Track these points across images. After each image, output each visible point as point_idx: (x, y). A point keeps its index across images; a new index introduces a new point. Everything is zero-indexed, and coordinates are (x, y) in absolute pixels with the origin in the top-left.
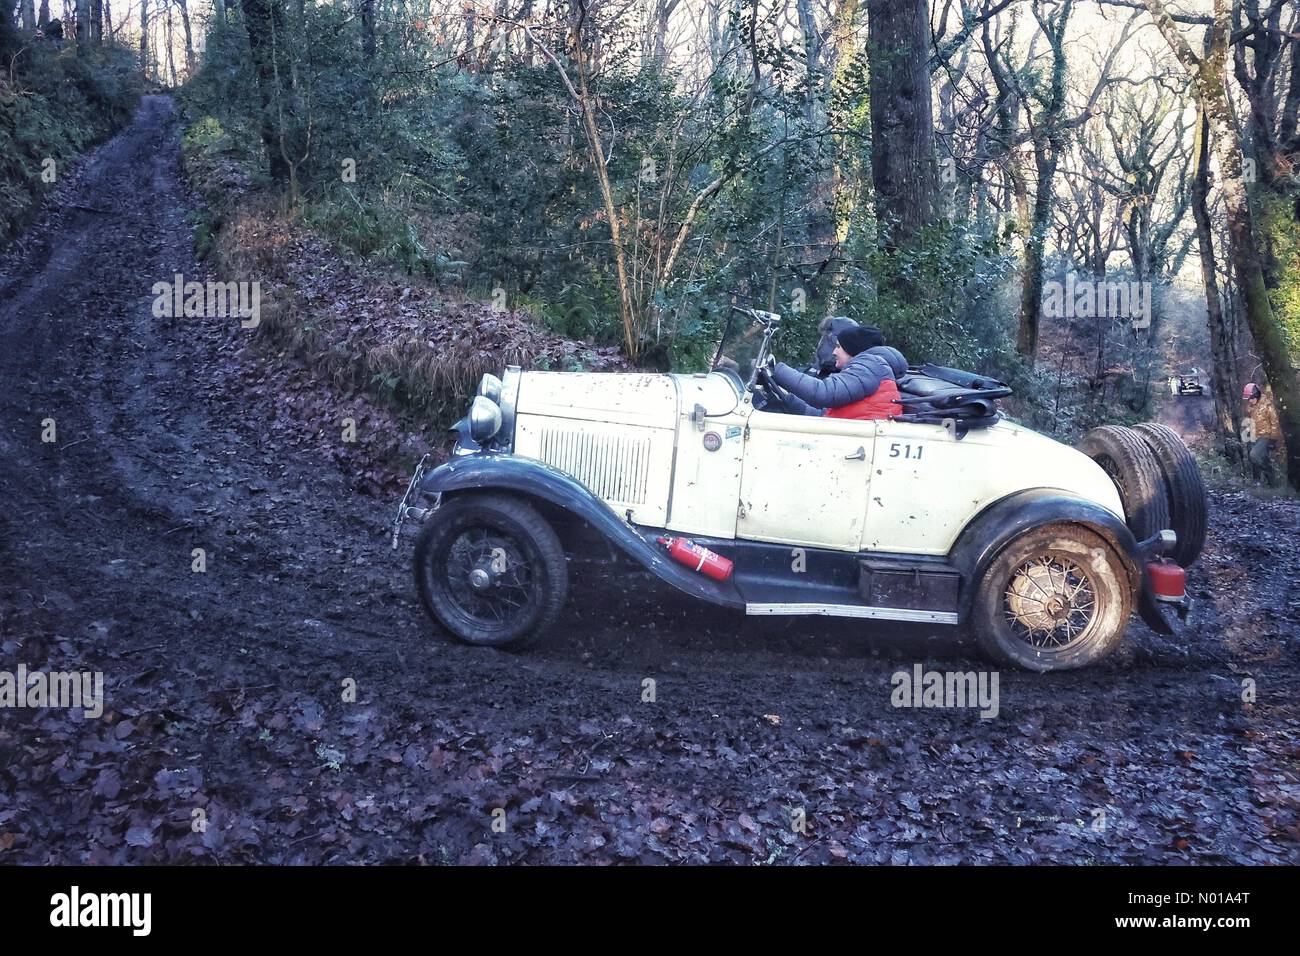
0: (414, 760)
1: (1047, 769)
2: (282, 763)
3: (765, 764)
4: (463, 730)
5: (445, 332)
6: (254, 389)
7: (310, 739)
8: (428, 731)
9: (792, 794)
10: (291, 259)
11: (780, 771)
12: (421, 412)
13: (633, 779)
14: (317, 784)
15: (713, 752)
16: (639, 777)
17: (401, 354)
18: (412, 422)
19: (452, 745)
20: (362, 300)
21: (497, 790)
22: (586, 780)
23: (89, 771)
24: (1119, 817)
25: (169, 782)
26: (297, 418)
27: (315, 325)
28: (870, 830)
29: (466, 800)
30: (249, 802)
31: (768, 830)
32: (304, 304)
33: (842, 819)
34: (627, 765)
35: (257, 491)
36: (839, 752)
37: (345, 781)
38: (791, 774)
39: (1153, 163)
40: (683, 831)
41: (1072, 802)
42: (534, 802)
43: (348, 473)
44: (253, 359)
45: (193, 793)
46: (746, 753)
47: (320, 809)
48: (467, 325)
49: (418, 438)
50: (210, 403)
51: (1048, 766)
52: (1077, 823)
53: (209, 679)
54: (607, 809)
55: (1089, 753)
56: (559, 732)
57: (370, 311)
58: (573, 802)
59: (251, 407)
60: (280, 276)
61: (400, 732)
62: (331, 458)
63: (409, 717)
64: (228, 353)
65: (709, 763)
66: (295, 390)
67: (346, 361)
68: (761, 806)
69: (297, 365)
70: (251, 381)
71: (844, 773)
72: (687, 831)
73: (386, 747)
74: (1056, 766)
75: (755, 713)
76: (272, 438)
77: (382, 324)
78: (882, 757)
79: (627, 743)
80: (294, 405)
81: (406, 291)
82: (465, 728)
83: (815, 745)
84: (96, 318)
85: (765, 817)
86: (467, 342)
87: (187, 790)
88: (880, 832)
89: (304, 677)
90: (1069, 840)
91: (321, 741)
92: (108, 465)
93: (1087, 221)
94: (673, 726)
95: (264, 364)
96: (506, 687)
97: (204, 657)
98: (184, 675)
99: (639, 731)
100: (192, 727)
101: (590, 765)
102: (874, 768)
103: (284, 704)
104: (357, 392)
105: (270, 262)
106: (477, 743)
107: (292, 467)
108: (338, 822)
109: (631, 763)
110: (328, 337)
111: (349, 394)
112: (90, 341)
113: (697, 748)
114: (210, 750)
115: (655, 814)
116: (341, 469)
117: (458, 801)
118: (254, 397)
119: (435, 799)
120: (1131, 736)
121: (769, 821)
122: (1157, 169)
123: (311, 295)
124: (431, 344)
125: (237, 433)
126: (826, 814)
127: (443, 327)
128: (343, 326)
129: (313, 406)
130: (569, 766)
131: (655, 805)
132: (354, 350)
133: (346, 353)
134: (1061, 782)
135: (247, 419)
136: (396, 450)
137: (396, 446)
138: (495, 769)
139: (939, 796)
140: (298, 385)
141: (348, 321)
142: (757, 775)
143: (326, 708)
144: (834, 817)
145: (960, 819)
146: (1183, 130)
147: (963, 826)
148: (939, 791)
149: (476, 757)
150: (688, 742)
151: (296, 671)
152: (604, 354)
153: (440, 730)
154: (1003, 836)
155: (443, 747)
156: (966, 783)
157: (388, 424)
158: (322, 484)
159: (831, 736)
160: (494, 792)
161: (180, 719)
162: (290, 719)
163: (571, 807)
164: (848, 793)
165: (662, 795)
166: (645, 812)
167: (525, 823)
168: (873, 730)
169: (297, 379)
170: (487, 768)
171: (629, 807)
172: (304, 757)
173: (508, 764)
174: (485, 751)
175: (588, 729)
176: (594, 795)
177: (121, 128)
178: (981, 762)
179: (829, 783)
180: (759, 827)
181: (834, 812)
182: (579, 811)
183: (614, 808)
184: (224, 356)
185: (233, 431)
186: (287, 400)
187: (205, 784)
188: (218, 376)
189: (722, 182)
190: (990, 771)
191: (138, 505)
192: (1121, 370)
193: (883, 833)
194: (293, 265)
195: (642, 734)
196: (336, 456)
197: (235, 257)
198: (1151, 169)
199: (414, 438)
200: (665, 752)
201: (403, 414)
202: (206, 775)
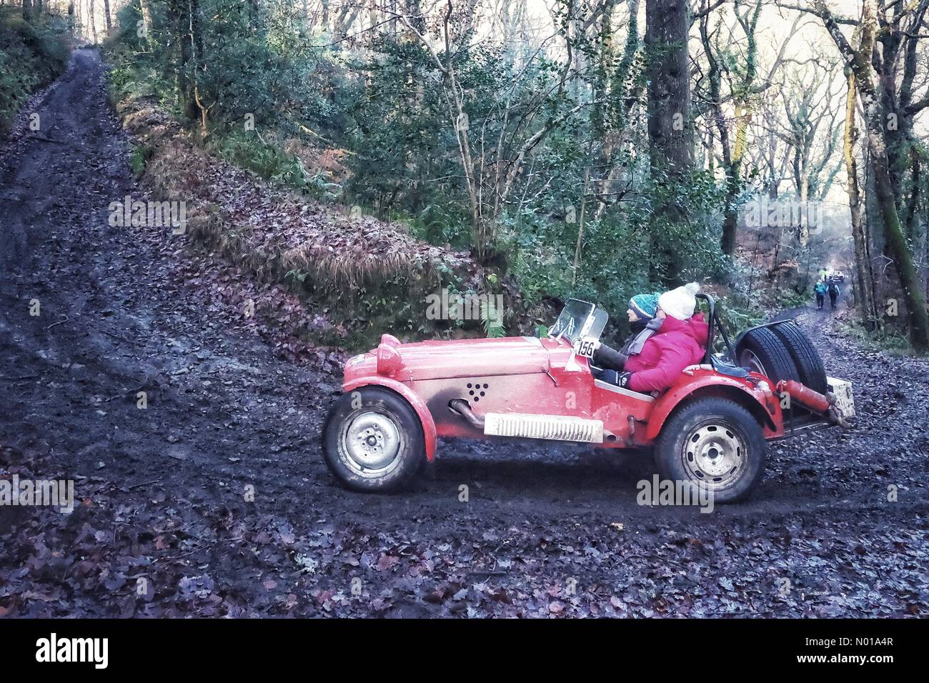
0: (368, 563)
1: (813, 558)
2: (271, 569)
3: (620, 560)
4: (399, 540)
5: (340, 240)
6: (192, 281)
7: (289, 550)
8: (375, 541)
9: (644, 581)
10: (212, 182)
11: (631, 564)
12: (323, 300)
13: (529, 574)
14: (301, 585)
15: (582, 551)
16: (534, 571)
17: (308, 255)
18: (317, 306)
19: (393, 552)
20: (271, 214)
21: (434, 585)
22: (495, 575)
23: (127, 580)
24: (868, 592)
25: (189, 587)
26: (227, 303)
27: (239, 233)
28: (703, 605)
29: (412, 593)
30: (252, 600)
31: (633, 609)
32: (227, 217)
33: (682, 598)
34: (523, 562)
35: (202, 359)
36: (669, 549)
37: (320, 581)
38: (639, 567)
39: (810, 119)
40: (572, 610)
41: (835, 581)
42: (462, 593)
43: (270, 344)
44: (190, 258)
45: (209, 595)
46: (606, 552)
47: (307, 603)
48: (357, 235)
49: (322, 319)
50: (159, 291)
51: (812, 555)
52: (841, 596)
53: (202, 506)
54: (515, 595)
55: (838, 545)
56: (469, 540)
57: (279, 222)
58: (491, 592)
59: (192, 295)
60: (206, 195)
61: (353, 543)
62: (256, 334)
63: (359, 532)
64: (169, 253)
65: (581, 560)
66: (225, 282)
67: (264, 260)
68: (624, 591)
69: (225, 263)
70: (189, 274)
71: (677, 565)
72: (575, 610)
73: (346, 555)
74: (818, 555)
75: (605, 522)
76: (209, 318)
77: (290, 233)
78: (701, 553)
79: (521, 547)
80: (224, 293)
81: (305, 208)
82: (401, 538)
83: (652, 545)
84: (59, 225)
85: (629, 599)
86: (358, 248)
87: (204, 592)
88: (710, 607)
89: (272, 503)
90: (839, 609)
91: (297, 551)
92: (86, 339)
93: (765, 158)
94: (549, 533)
95: (198, 262)
96: (422, 507)
97: (193, 489)
98: (183, 503)
99: (525, 537)
100: (196, 543)
101: (497, 563)
102: (697, 561)
103: (263, 524)
104: (273, 284)
105: (197, 184)
106: (411, 549)
107: (228, 341)
108: (322, 613)
109: (527, 562)
110: (249, 242)
111: (267, 286)
112: (58, 242)
113: (570, 549)
114: (214, 561)
115: (552, 599)
116: (265, 342)
117: (406, 593)
118: (193, 287)
119: (388, 592)
120: (863, 532)
121: (632, 601)
122: (814, 124)
123: (232, 210)
124: (331, 248)
125: (182, 315)
126: (670, 595)
127: (338, 236)
128: (260, 234)
129: (239, 294)
130: (482, 565)
131: (549, 591)
132: (271, 252)
133: (263, 254)
134: (824, 566)
135: (189, 304)
136: (306, 327)
137: (306, 324)
138: (430, 568)
139: (745, 579)
140: (227, 278)
141: (263, 230)
142: (616, 568)
143: (294, 525)
144: (676, 597)
145: (763, 596)
146: (831, 96)
147: (765, 600)
148: (744, 576)
149: (414, 561)
150: (564, 544)
151: (266, 498)
152: (459, 257)
153: (383, 541)
154: (794, 607)
155: (388, 554)
156: (761, 569)
157: (298, 308)
158: (252, 353)
159: (661, 537)
160: (431, 586)
161: (187, 537)
162: (270, 535)
163: (490, 596)
164: (683, 579)
165: (553, 584)
166: (544, 597)
167: (460, 608)
168: (689, 533)
169: (226, 273)
170: (423, 568)
171: (531, 594)
172: (286, 563)
173: (438, 565)
174: (419, 555)
175: (489, 536)
176: (504, 585)
177: (59, 75)
178: (767, 554)
179: (668, 572)
180: (625, 606)
181: (676, 593)
182: (496, 598)
183: (521, 595)
184: (166, 255)
185: (179, 313)
186: (219, 289)
187: (217, 587)
188: (162, 271)
189: (544, 133)
190: (774, 560)
191: (114, 371)
192: (790, 265)
193: (713, 607)
194: (215, 186)
195: (529, 539)
196: (260, 332)
197: (167, 179)
198: (809, 123)
199: (319, 318)
200: (548, 553)
201: (309, 301)
202: (216, 580)
